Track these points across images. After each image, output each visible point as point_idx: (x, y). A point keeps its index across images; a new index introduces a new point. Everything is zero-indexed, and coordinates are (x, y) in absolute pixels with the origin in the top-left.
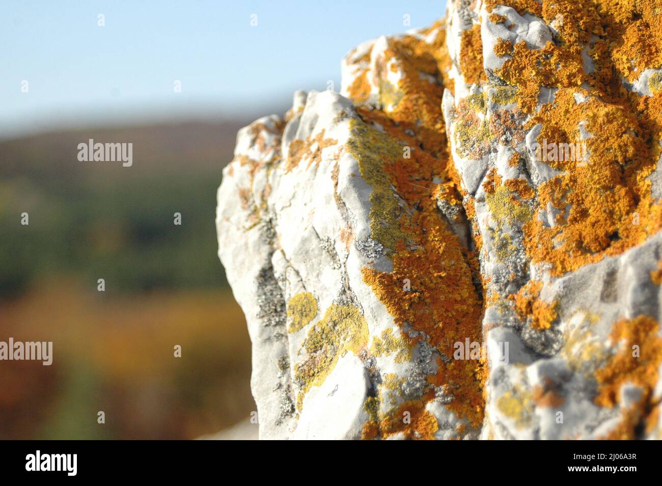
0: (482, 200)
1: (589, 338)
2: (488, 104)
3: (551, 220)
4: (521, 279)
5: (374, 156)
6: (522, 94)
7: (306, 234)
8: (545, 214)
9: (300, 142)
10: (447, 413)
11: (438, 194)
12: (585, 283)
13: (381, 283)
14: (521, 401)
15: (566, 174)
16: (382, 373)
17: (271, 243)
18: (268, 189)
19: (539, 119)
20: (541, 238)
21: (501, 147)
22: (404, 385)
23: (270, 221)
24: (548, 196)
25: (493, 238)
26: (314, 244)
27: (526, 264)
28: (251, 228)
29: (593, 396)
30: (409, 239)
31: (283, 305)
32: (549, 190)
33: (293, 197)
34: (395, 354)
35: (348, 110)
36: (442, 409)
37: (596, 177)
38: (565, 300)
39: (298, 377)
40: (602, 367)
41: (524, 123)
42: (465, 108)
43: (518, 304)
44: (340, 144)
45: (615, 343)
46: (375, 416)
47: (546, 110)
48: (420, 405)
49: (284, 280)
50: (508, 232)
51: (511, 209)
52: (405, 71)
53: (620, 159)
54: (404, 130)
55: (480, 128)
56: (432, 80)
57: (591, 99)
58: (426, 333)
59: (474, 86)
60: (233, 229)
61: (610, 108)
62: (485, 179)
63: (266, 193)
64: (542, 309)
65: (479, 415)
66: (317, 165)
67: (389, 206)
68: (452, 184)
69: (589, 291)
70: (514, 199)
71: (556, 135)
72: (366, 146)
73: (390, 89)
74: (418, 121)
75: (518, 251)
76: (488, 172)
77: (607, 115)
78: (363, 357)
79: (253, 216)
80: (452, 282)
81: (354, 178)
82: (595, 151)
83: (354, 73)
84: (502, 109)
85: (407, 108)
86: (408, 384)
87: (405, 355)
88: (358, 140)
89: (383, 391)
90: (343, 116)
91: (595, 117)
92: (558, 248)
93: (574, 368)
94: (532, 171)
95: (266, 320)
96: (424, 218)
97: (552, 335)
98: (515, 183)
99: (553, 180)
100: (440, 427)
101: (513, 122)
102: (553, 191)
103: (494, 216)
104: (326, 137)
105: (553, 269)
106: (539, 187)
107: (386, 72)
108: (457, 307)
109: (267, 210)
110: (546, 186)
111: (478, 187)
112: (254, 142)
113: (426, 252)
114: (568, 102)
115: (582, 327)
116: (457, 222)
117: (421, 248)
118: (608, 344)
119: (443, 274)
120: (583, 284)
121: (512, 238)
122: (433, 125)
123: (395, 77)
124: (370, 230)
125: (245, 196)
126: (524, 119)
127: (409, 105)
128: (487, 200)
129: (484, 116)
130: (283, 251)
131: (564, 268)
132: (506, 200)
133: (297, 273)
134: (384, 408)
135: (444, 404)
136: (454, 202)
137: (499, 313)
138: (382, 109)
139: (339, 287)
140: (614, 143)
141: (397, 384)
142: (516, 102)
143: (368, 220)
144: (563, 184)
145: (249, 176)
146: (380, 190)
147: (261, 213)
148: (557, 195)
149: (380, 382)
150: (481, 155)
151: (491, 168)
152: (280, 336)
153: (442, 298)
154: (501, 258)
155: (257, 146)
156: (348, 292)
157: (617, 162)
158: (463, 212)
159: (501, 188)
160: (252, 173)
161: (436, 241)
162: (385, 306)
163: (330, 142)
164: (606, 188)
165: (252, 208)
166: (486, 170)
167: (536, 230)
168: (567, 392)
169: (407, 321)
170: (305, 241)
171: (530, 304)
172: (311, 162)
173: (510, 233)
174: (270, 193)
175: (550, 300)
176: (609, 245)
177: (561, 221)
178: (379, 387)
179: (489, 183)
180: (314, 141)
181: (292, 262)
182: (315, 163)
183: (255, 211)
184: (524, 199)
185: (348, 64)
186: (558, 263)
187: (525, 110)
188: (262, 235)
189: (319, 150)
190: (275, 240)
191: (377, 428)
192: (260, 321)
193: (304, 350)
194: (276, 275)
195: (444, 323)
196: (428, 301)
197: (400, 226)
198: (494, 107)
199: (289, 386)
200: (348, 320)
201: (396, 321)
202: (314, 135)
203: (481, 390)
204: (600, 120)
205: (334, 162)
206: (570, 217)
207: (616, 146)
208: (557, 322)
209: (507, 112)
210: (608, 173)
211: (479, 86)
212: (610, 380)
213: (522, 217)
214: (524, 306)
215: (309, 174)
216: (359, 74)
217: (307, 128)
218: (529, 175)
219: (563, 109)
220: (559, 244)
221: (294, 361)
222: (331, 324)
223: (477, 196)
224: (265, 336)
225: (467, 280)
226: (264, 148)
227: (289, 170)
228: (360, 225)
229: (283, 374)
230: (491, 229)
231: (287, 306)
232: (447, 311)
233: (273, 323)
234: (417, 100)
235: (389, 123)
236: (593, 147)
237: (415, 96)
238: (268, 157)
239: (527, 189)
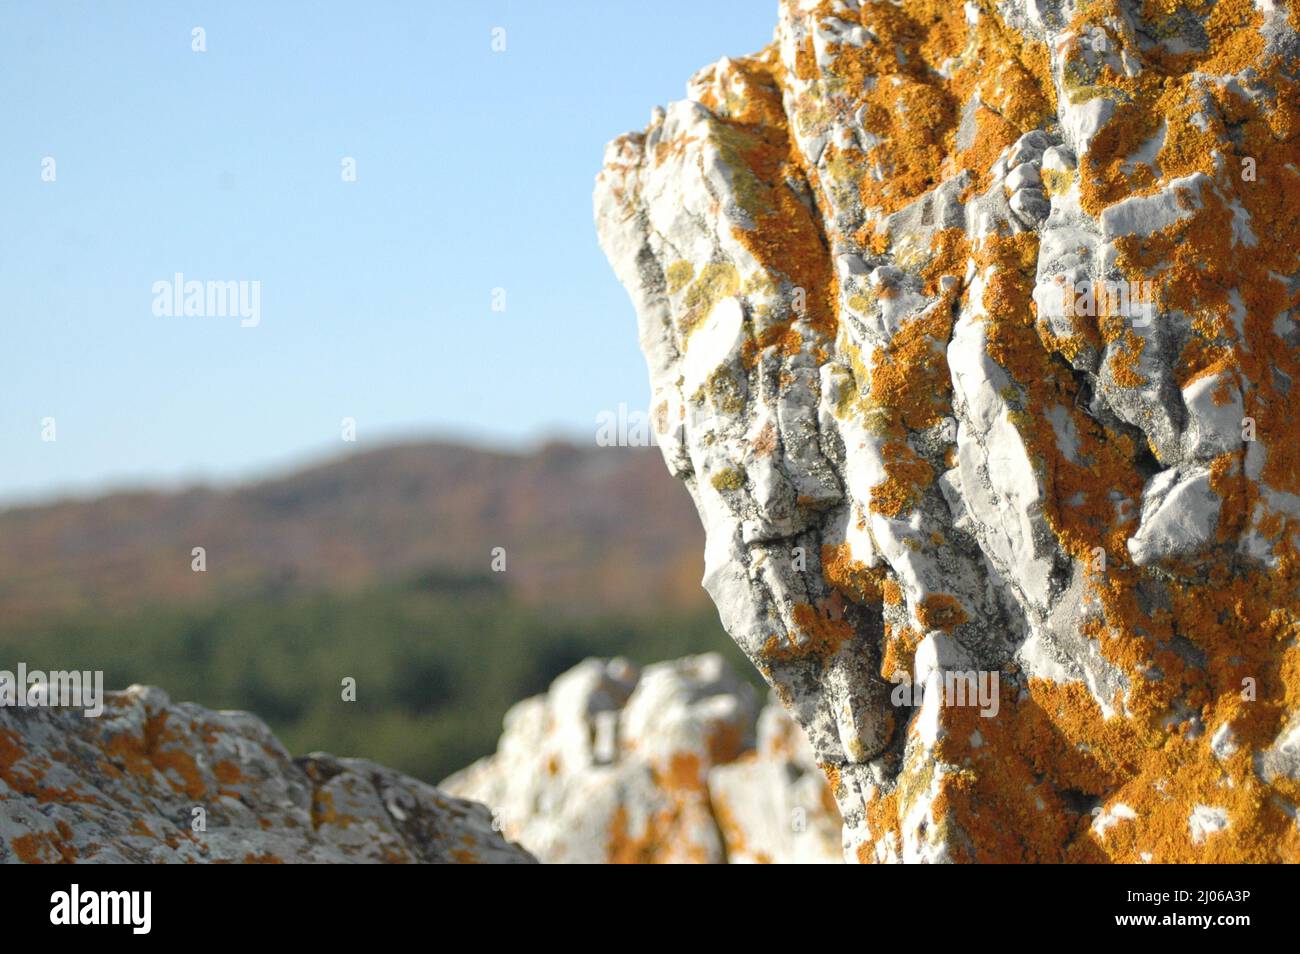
0: (824, 167)
1: (915, 251)
2: (823, 93)
3: (880, 175)
4: (860, 221)
5: (733, 147)
6: (850, 82)
7: (679, 213)
8: (874, 172)
9: (665, 144)
10: (808, 330)
11: (786, 173)
12: (909, 216)
13: (748, 237)
14: (867, 299)
15: (889, 140)
16: (754, 306)
17: (645, 230)
18: (639, 187)
19: (865, 101)
20: (873, 190)
21: (836, 125)
22: (773, 311)
23: (643, 212)
24: (876, 159)
25: (835, 194)
26: (686, 220)
27: (862, 211)
28: (627, 219)
29: (920, 290)
30: (767, 207)
31: (662, 276)
32: (876, 153)
33: (664, 187)
34: (763, 290)
35: (705, 113)
36: (804, 326)
37: (913, 140)
38: (895, 230)
39: (681, 327)
40: (925, 268)
41: (853, 105)
42: (804, 99)
43: (859, 239)
44: (701, 139)
45: (934, 250)
46: (752, 335)
47: (870, 93)
48: (787, 326)
49: (662, 254)
50: (847, 189)
51: (848, 171)
52: (747, 82)
53: (930, 124)
54: (751, 129)
55: (818, 112)
56: (770, 90)
57: (905, 81)
58: (787, 273)
59: (810, 81)
60: (611, 223)
61: (920, 86)
62: (825, 151)
63: (638, 189)
64: (878, 240)
65: (833, 331)
66: (683, 158)
67: (748, 183)
68: (797, 165)
69: (913, 220)
70: (849, 163)
71: (880, 111)
72: (723, 138)
73: (735, 98)
74: (762, 121)
75: (855, 202)
76: (827, 146)
77: (918, 91)
78: (737, 296)
79: (628, 210)
80: (803, 236)
81: (718, 162)
82: (911, 120)
83: (701, 91)
84: (835, 95)
85: (752, 112)
86: (776, 310)
87: (772, 289)
88: (717, 135)
89: (756, 317)
90: (701, 117)
91: (909, 94)
92: (887, 195)
93: (905, 271)
94: (862, 141)
95: (648, 288)
96: (776, 192)
97: (887, 258)
98: (849, 151)
99: (879, 145)
100: (803, 340)
101: (845, 105)
102: (880, 154)
103: (835, 177)
104: (688, 135)
105: (884, 210)
106: (869, 152)
107: (730, 85)
108: (809, 254)
109: (640, 203)
110: (875, 150)
111: (819, 158)
112: (620, 151)
113: (781, 215)
114: (887, 85)
115: (909, 246)
116: (803, 194)
117: (776, 212)
118: (929, 252)
119: (796, 230)
120: (908, 216)
121: (850, 192)
122: (776, 123)
123: (739, 88)
124: (735, 200)
125: (619, 194)
126: (853, 102)
127: (754, 109)
128: (828, 167)
129: (820, 103)
130: (659, 233)
131: (892, 209)
132: (843, 164)
133: (673, 246)
134: (758, 329)
135: (806, 323)
136: (799, 177)
137: (844, 246)
138: (729, 115)
139: (711, 250)
140: (925, 112)
141: (767, 311)
142: (845, 89)
143: (732, 192)
144: (888, 148)
145: (621, 178)
146: (739, 171)
147: (635, 206)
148: (883, 156)
149: (753, 311)
150: (820, 133)
151: (829, 142)
152: (661, 300)
153: (797, 248)
154: (842, 208)
155: (624, 154)
156: (719, 253)
157: (928, 127)
158: (807, 185)
159: (838, 156)
160: (624, 175)
161: (788, 208)
162: (752, 255)
163: (692, 139)
164: (921, 148)
165: (627, 203)
166: (826, 143)
167: (869, 183)
168: (900, 287)
169: (770, 265)
170: (678, 218)
171: (867, 237)
172: (677, 157)
173: (849, 189)
174: (641, 189)
175: (884, 232)
176: (926, 189)
177: (888, 175)
178: (752, 315)
179: (829, 154)
180: (678, 141)
181: (668, 239)
182: (680, 157)
183: (629, 205)
184: (857, 163)
185: (693, 85)
186: (888, 206)
187: (853, 95)
188: (637, 224)
189: (683, 146)
190: (648, 227)
191: (754, 344)
192: (643, 290)
193: (685, 306)
194: (654, 252)
195: (801, 267)
196: (786, 250)
197: (758, 197)
198: (829, 95)
199: (673, 337)
200: (721, 275)
201: (763, 265)
202: (677, 136)
203: (833, 314)
204: (913, 96)
205: (698, 153)
206: (895, 172)
207: (926, 114)
208: (889, 247)
209: (839, 98)
210: (921, 136)
211: (815, 81)
212: (932, 277)
213: (857, 176)
214: (863, 239)
215: (677, 165)
216: (705, 91)
217: (670, 130)
218: (860, 145)
219: (884, 92)
220: (887, 192)
221: (676, 316)
222: (706, 281)
223: (820, 165)
224: (649, 301)
225: (814, 236)
226: (630, 155)
227: (658, 166)
228: (726, 197)
229: (667, 329)
230: (833, 188)
231: (666, 275)
232: (802, 257)
233: (655, 290)
234: (760, 104)
235: (738, 125)
236: (909, 117)
237: (757, 101)
238: (636, 161)
239: (859, 155)
